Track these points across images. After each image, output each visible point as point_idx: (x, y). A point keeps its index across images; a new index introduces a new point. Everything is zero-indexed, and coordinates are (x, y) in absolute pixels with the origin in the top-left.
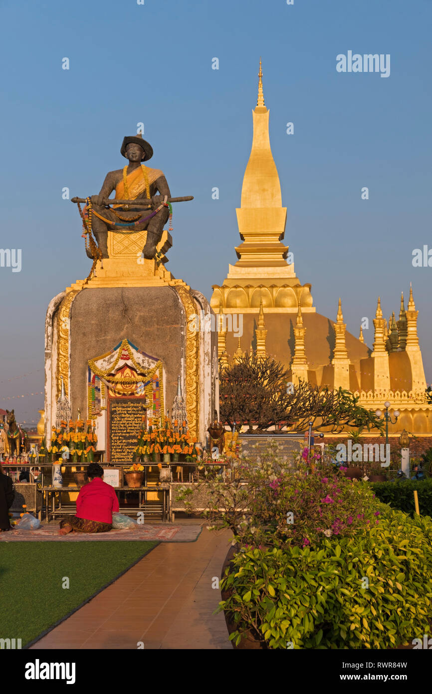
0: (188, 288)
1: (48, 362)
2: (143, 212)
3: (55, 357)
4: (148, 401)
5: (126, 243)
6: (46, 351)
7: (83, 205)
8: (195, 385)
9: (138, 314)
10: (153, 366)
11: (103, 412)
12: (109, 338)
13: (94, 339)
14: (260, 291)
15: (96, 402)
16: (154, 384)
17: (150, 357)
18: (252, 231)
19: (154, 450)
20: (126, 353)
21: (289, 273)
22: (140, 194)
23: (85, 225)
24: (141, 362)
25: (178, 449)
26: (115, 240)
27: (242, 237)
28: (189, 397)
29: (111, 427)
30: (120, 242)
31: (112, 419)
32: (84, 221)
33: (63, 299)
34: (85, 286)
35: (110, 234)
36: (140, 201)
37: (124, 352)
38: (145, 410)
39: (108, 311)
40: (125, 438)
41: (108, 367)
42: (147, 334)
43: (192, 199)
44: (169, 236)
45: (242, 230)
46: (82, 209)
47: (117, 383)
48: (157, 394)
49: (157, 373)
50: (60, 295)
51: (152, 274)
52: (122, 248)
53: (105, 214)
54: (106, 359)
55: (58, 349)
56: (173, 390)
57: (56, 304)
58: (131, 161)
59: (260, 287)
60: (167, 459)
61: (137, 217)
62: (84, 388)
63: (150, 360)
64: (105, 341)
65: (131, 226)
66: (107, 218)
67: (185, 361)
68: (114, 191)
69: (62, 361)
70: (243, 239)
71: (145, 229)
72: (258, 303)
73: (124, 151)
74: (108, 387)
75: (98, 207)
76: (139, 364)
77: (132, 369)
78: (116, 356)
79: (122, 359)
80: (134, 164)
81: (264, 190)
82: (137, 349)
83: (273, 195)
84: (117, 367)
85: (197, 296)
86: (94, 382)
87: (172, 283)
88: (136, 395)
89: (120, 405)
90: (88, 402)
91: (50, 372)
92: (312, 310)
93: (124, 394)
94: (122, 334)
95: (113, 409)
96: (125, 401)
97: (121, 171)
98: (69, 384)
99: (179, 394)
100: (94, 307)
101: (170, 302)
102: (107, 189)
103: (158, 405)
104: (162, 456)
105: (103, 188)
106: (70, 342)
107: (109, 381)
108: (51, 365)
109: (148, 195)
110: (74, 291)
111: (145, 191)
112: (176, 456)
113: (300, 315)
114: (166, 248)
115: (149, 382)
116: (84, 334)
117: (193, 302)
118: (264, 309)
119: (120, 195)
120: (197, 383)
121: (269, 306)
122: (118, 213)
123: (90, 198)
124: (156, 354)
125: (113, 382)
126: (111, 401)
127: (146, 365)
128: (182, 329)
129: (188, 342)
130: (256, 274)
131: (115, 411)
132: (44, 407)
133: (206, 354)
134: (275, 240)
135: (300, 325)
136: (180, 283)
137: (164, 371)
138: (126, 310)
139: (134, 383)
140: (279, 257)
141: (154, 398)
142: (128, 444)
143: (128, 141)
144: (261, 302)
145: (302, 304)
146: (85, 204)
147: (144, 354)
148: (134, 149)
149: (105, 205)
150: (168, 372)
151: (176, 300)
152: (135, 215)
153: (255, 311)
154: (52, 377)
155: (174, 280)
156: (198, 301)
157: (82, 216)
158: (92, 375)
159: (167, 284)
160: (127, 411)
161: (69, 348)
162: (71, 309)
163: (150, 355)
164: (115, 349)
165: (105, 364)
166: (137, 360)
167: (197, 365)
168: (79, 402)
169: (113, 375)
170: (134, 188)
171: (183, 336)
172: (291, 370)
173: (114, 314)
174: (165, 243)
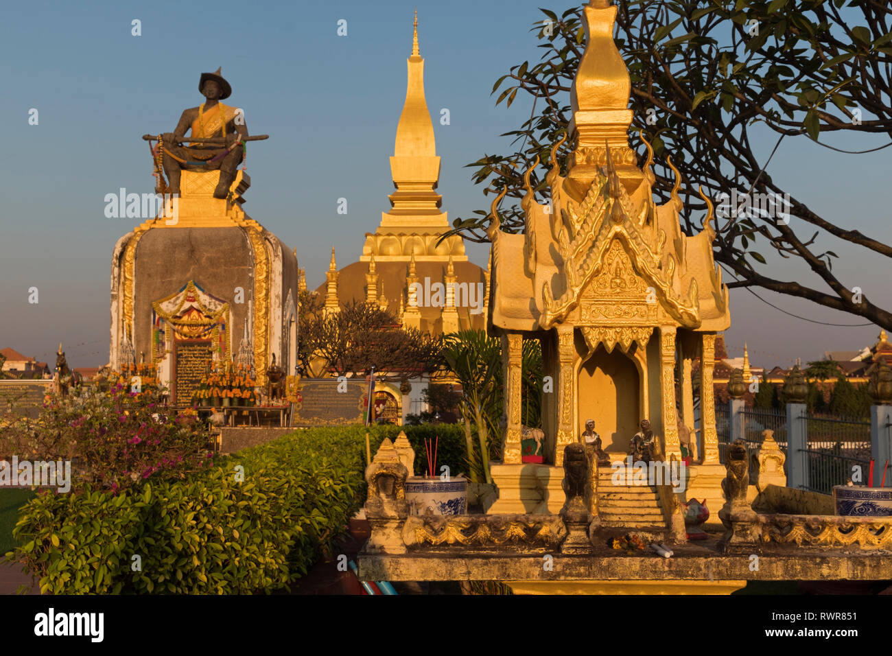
0: (260, 229)
1: (115, 304)
2: (218, 151)
3: (122, 298)
4: (214, 344)
5: (199, 182)
6: (113, 293)
7: (154, 143)
8: (264, 328)
9: (205, 255)
10: (219, 308)
11: (168, 355)
12: (174, 279)
13: (159, 280)
14: (413, 239)
15: (160, 345)
16: (220, 328)
17: (217, 299)
18: (406, 179)
19: (212, 394)
20: (192, 295)
21: (442, 222)
22: (216, 132)
23: (156, 164)
24: (207, 304)
25: (237, 392)
26: (188, 179)
27: (396, 185)
28: (257, 340)
29: (177, 371)
30: (194, 181)
31: (178, 362)
32: (155, 159)
33: (130, 239)
34: (153, 226)
35: (184, 173)
36: (216, 139)
37: (189, 294)
38: (211, 353)
39: (174, 252)
40: (192, 382)
41: (173, 309)
42: (214, 276)
43: (267, 137)
44: (244, 174)
45: (396, 178)
46: (153, 147)
47: (184, 325)
48: (223, 336)
49: (224, 316)
50: (128, 235)
51: (224, 214)
52: (196, 187)
53: (177, 152)
54: (172, 300)
55: (124, 290)
56: (239, 333)
57: (123, 244)
58: (208, 99)
59: (412, 235)
60: (226, 403)
61: (211, 156)
62: (148, 330)
63: (217, 302)
64: (171, 282)
65: (204, 165)
66: (180, 157)
67: (254, 304)
68: (190, 129)
69: (128, 303)
70: (396, 187)
71: (218, 169)
72: (410, 252)
73: (202, 88)
74: (174, 330)
75: (170, 145)
76: (205, 306)
77: (199, 311)
78: (182, 298)
79: (188, 300)
80: (212, 101)
81: (418, 139)
82: (203, 291)
83: (426, 144)
84: (182, 309)
85: (269, 237)
86: (158, 324)
87: (244, 224)
88: (203, 338)
89: (186, 348)
90: (152, 344)
91: (116, 314)
92: (465, 258)
93: (190, 337)
94: (188, 275)
95: (179, 352)
96: (192, 344)
97: (198, 109)
98: (133, 326)
99: (245, 336)
100: (160, 247)
101: (238, 243)
102: (182, 127)
103: (223, 349)
104: (221, 400)
105: (179, 125)
106: (134, 283)
107: (175, 324)
108: (118, 307)
109: (224, 133)
110: (141, 231)
111: (221, 130)
112: (236, 400)
113: (451, 263)
114: (243, 188)
115: (215, 325)
116: (149, 275)
117: (264, 244)
118: (415, 257)
119: (196, 134)
120: (266, 326)
121: (422, 254)
122: (191, 151)
123: (162, 135)
124: (225, 297)
125: (179, 325)
126: (178, 344)
127: (212, 307)
128: (250, 271)
129: (258, 284)
130: (409, 222)
131: (181, 354)
132: (109, 350)
133: (277, 296)
134: (428, 189)
135: (451, 273)
136: (253, 223)
137: (231, 313)
138: (192, 251)
139: (201, 325)
140: (432, 205)
141: (220, 341)
142: (194, 388)
143: (206, 79)
144: (413, 250)
145: (454, 252)
146: (156, 142)
147: (210, 296)
148: (212, 87)
149: (178, 143)
150: (235, 314)
151: (244, 241)
152: (209, 154)
153: (407, 259)
154: (118, 319)
155: (247, 221)
156: (270, 242)
157: (153, 153)
158: (157, 317)
159: (237, 225)
160: (194, 354)
161: (134, 289)
162: (136, 250)
163: (217, 297)
164: (181, 291)
165: (170, 306)
166: (203, 303)
167: (267, 308)
168: (143, 345)
169: (180, 317)
170: (209, 127)
171: (252, 278)
172: (441, 318)
173: (181, 255)
174: (240, 183)
